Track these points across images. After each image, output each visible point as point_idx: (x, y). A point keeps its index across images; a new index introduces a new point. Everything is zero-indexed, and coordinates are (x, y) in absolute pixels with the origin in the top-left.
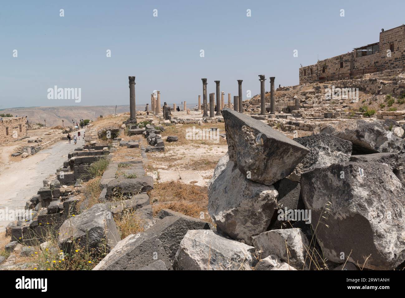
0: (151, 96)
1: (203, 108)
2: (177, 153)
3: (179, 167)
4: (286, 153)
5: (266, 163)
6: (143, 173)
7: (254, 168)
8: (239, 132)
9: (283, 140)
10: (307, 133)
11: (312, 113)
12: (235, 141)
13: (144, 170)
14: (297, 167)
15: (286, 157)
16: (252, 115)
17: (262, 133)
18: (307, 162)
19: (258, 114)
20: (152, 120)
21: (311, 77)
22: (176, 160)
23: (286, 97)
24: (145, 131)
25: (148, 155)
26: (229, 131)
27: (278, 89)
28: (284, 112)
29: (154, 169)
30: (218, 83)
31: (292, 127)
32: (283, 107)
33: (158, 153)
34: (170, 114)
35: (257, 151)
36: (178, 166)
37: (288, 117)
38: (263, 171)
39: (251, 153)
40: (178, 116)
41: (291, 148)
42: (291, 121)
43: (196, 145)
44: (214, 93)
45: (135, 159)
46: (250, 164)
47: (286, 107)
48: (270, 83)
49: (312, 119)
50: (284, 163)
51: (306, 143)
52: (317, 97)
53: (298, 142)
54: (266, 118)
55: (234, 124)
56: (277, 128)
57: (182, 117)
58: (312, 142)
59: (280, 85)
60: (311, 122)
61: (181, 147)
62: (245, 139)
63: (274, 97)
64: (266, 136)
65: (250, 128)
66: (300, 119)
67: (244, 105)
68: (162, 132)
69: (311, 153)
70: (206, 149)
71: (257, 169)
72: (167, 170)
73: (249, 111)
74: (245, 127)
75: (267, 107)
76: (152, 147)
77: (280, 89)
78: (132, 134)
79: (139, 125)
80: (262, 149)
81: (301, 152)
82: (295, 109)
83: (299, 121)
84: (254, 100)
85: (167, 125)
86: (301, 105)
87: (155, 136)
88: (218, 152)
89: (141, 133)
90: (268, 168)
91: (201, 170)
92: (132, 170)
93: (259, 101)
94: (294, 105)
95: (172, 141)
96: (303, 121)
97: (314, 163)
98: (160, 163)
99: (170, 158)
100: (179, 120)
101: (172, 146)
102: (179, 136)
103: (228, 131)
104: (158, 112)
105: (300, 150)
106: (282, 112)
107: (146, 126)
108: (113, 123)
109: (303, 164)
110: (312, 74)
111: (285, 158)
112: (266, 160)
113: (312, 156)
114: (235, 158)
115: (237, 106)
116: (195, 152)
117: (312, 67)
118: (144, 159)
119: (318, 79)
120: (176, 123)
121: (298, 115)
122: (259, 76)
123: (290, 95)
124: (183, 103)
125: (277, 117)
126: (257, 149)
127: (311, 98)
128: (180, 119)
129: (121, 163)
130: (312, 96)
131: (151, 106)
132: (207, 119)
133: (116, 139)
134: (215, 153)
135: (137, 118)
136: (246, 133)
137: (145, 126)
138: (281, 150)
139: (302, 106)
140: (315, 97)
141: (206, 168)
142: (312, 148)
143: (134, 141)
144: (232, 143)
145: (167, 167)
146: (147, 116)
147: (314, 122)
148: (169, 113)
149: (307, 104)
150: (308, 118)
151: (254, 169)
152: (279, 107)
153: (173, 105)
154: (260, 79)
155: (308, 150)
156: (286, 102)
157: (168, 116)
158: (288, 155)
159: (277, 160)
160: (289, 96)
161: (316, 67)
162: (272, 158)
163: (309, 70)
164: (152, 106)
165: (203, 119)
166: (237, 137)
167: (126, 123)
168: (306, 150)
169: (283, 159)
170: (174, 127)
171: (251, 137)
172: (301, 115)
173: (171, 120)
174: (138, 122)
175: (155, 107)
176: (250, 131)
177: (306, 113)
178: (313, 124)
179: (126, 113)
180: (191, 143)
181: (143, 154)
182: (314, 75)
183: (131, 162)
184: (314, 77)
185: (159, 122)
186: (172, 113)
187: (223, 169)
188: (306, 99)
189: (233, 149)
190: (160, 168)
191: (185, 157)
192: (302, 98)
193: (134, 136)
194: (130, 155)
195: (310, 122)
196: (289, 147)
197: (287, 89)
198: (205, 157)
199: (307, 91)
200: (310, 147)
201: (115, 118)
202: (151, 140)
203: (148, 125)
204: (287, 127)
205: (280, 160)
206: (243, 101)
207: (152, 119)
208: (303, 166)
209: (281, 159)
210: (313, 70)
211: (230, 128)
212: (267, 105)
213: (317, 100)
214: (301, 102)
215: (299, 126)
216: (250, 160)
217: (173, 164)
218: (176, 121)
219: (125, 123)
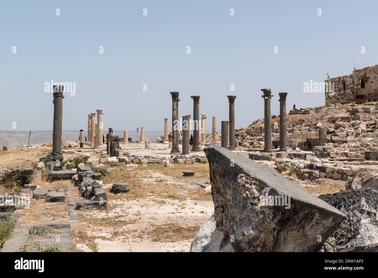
0: (88, 117)
1: (171, 139)
2: (127, 212)
3: (130, 236)
4: (309, 220)
5: (276, 235)
6: (71, 245)
7: (258, 243)
8: (233, 184)
9: (304, 199)
10: (339, 183)
11: (346, 151)
12: (226, 199)
13: (71, 240)
14: (326, 243)
15: (309, 227)
16: (251, 153)
17: (270, 187)
18: (342, 235)
19: (259, 151)
20: (89, 157)
21: (343, 94)
22: (125, 223)
23: (304, 124)
24: (76, 174)
25: (79, 215)
26: (217, 182)
27: (291, 111)
28: (302, 149)
29: (88, 238)
30: (196, 99)
31: (315, 172)
32: (299, 140)
33: (96, 211)
34: (118, 147)
35: (262, 216)
36: (129, 234)
37: (308, 157)
38: (271, 249)
39: (253, 218)
40: (132, 151)
41: (317, 212)
42: (312, 163)
43: (159, 199)
44: (190, 116)
45: (58, 221)
46: (251, 237)
47: (305, 140)
48: (279, 102)
49: (346, 160)
50: (306, 236)
51: (339, 203)
52: (353, 125)
53: (328, 201)
54: (272, 157)
55: (225, 171)
56: (290, 175)
57: (138, 153)
58: (350, 202)
59: (294, 106)
60: (345, 165)
61: (135, 201)
62: (242, 197)
63: (286, 124)
64: (277, 192)
65: (251, 178)
66: (327, 160)
67: (237, 135)
68: (104, 177)
69: (349, 221)
70: (176, 206)
71: (261, 247)
72: (111, 240)
73: (245, 146)
74: (242, 177)
75: (274, 140)
76: (87, 201)
77: (295, 111)
78: (54, 178)
79: (66, 165)
80: (271, 213)
81: (332, 218)
82: (318, 145)
83: (325, 164)
84: (253, 128)
85: (113, 164)
86: (329, 137)
87: (92, 183)
88: (195, 211)
89: (69, 177)
90: (279, 245)
91: (166, 241)
92: (52, 240)
93: (261, 130)
94: (318, 137)
95: (119, 192)
96: (332, 163)
97: (354, 237)
98: (99, 228)
99: (116, 220)
100: (132, 158)
101: (119, 200)
102: (132, 184)
103: (215, 181)
104: (98, 143)
105: (331, 216)
106: (298, 149)
107: (79, 166)
108: (24, 159)
109: (335, 237)
110: (345, 89)
111: (307, 228)
112: (276, 232)
113: (350, 225)
114: (226, 227)
115: (227, 138)
116: (158, 211)
117: (345, 79)
118: (72, 221)
119: (354, 97)
120: (127, 163)
121: (324, 154)
122: (262, 90)
123: (311, 122)
124: (140, 130)
125: (290, 156)
126: (263, 212)
127: (344, 128)
128: (133, 156)
129: (35, 228)
130: (345, 123)
131: (87, 133)
132: (178, 156)
133: (28, 187)
134: (190, 214)
135: (63, 152)
136: (244, 186)
137: (76, 167)
138: (301, 214)
139: (330, 139)
140: (350, 126)
141: (175, 238)
142: (350, 211)
143: (57, 191)
144: (222, 201)
145: (110, 236)
146: (79, 150)
147: (350, 166)
148: (116, 146)
149: (338, 136)
150: (339, 158)
151: (257, 247)
152: (293, 140)
153: (123, 133)
154: (263, 94)
155: (344, 215)
156: (304, 132)
157: (115, 151)
158: (312, 223)
159: (294, 232)
160: (308, 123)
161: (351, 79)
162: (286, 228)
163: (340, 84)
164: (89, 133)
165: (172, 157)
166: (229, 192)
167: (46, 160)
168: (340, 216)
169: (303, 230)
170: (124, 169)
171: (252, 194)
172: (329, 154)
173: (118, 157)
174: (65, 159)
175: (94, 135)
176: (251, 183)
177: (336, 151)
178: (348, 169)
179: (46, 143)
180: (150, 196)
181: (71, 212)
182: (348, 91)
183: (51, 226)
184: (348, 94)
185: (100, 160)
186: (121, 145)
187: (206, 244)
188: (336, 128)
189: (223, 212)
190: (99, 237)
191: (140, 219)
192: (330, 127)
193: (57, 182)
194: (49, 213)
195: (343, 165)
196: (313, 211)
197: (306, 112)
198: (173, 219)
199: (337, 116)
200: (347, 211)
201: (27, 151)
202: (84, 189)
203: (81, 165)
204: (307, 173)
205: (299, 231)
206: (236, 128)
207: (89, 155)
208: (336, 242)
209: (301, 230)
210: (346, 84)
211: (218, 177)
212: (275, 137)
213: (353, 130)
214: (329, 132)
215: (325, 171)
216: (251, 231)
217: (121, 230)
218: (126, 158)
219: (44, 160)
